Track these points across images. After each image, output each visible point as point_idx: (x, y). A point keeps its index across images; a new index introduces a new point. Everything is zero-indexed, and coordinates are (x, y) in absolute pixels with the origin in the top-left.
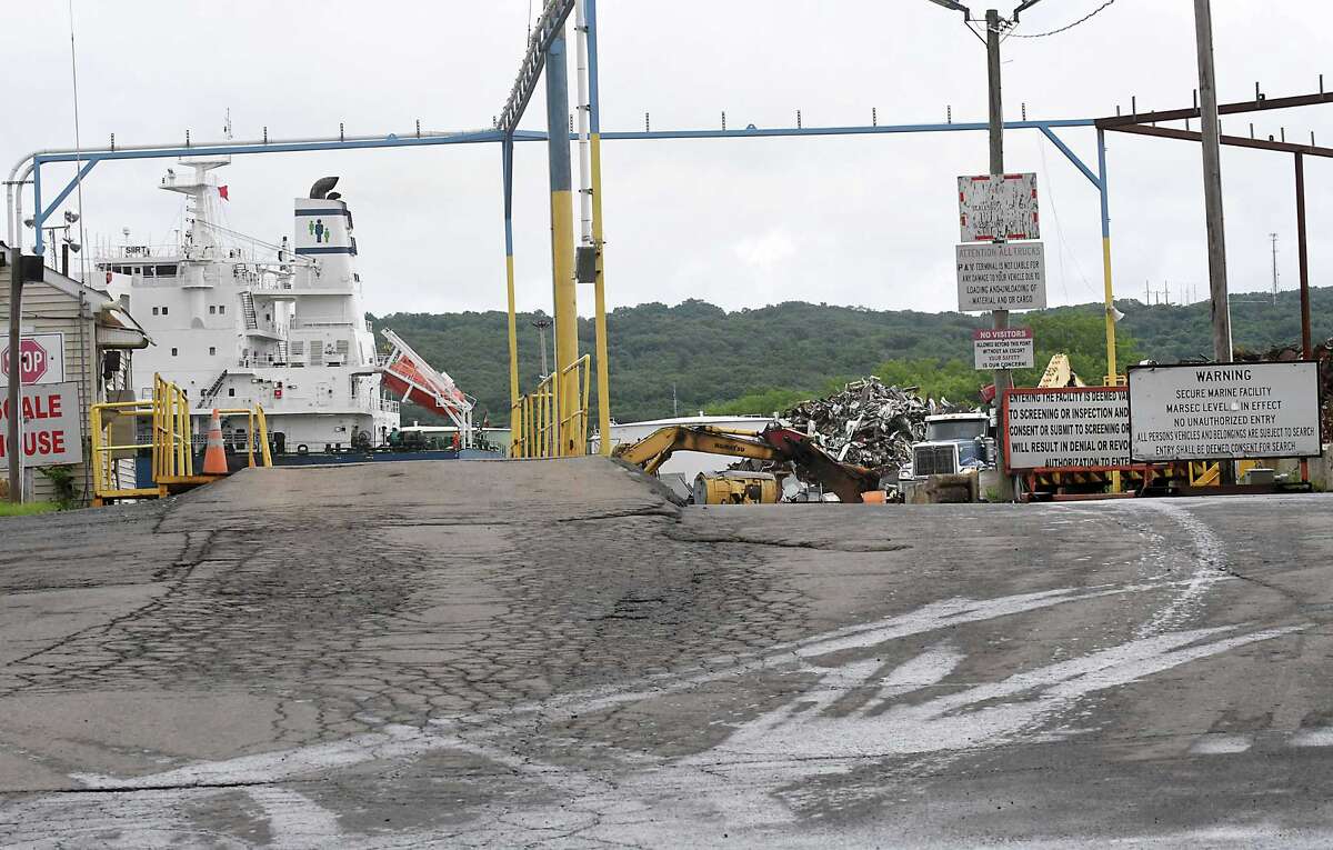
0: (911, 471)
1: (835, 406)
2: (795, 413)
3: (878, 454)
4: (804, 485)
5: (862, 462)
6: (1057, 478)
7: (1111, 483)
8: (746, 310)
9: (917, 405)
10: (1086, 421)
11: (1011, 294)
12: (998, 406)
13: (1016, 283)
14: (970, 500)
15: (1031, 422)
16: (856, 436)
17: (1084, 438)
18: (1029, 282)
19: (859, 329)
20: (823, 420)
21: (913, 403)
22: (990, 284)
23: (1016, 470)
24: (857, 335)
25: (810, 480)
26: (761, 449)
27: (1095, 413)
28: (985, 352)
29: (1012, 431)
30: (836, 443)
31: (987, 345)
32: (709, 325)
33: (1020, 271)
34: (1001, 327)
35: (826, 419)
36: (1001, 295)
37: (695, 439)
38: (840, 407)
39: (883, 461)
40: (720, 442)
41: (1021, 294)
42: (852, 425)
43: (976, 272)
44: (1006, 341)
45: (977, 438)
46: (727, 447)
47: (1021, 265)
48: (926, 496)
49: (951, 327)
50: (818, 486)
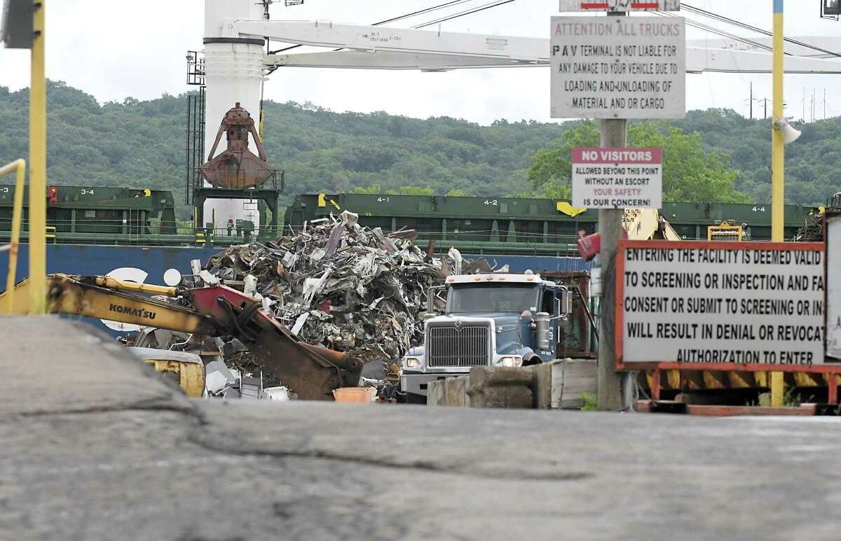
0: (421, 358)
1: (288, 255)
2: (226, 263)
3: (351, 330)
4: (235, 374)
5: (326, 342)
6: (675, 380)
7: (767, 390)
8: (131, 102)
9: (412, 258)
10: (742, 294)
11: (632, 95)
12: (605, 266)
13: (640, 78)
14: (534, 405)
15: (658, 292)
16: (317, 301)
17: (739, 319)
18: (661, 78)
19: (305, 139)
20: (269, 275)
21: (406, 255)
22: (600, 78)
23: (632, 365)
24: (302, 147)
25: (246, 366)
26: (180, 315)
27: (758, 281)
28: (588, 181)
29: (629, 304)
30: (287, 310)
31: (592, 171)
32: (73, 122)
33: (647, 59)
34: (615, 144)
35: (273, 273)
36: (616, 95)
37: (80, 297)
38: (296, 257)
39: (358, 342)
40: (118, 301)
41: (649, 94)
42: (313, 285)
43: (580, 59)
44: (620, 166)
45: (526, 313)
46: (127, 310)
47: (649, 51)
48: (468, 398)
49: (444, 141)
50: (256, 375)
